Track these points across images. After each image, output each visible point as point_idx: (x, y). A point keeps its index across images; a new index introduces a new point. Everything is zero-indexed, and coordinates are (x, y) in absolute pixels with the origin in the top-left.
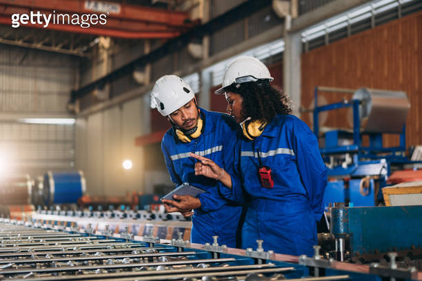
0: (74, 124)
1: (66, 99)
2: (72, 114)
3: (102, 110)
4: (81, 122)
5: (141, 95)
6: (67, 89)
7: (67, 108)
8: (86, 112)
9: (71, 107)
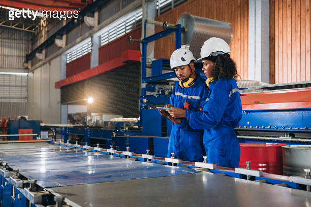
0: (28, 75)
1: (23, 60)
2: (26, 69)
3: (41, 66)
4: (31, 74)
5: (60, 55)
6: (24, 54)
7: (23, 65)
8: (33, 68)
9: (26, 65)
